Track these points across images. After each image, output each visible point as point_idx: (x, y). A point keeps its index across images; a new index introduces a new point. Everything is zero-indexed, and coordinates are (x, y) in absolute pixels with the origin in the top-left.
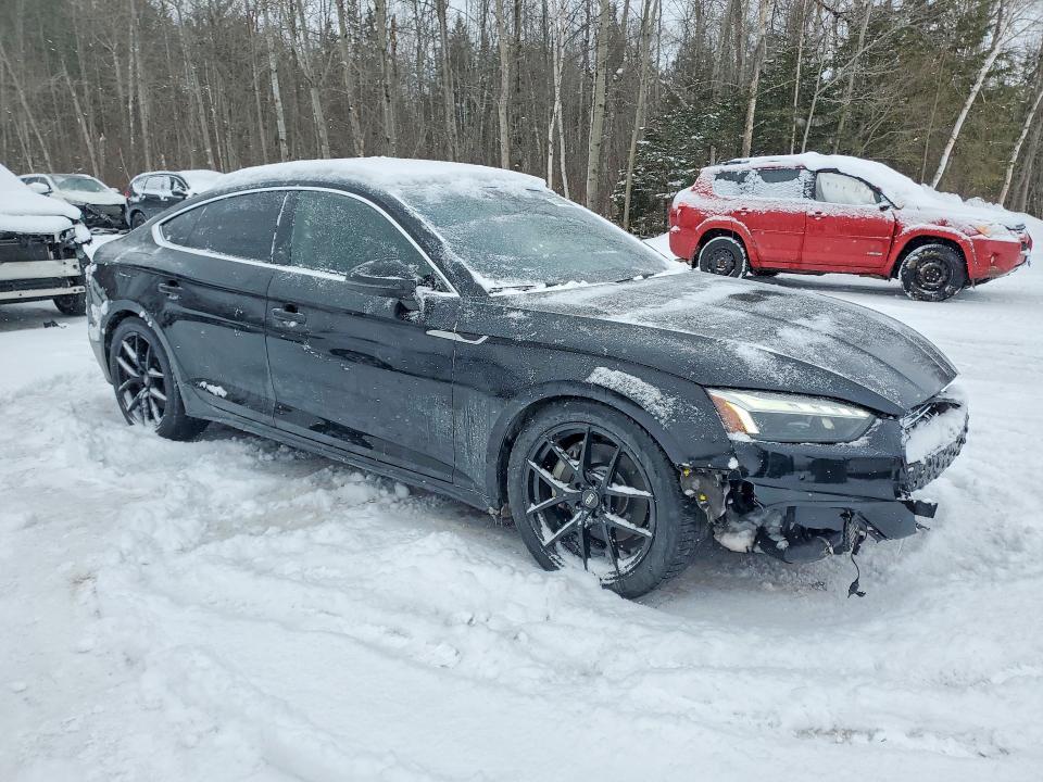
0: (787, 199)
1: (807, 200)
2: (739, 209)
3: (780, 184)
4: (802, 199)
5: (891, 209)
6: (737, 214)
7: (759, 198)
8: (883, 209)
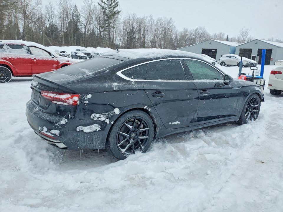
0: (22, 54)
1: (29, 55)
2: (6, 57)
3: (18, 49)
4: (27, 54)
5: (55, 58)
6: (5, 59)
7: (11, 54)
8: (53, 58)
